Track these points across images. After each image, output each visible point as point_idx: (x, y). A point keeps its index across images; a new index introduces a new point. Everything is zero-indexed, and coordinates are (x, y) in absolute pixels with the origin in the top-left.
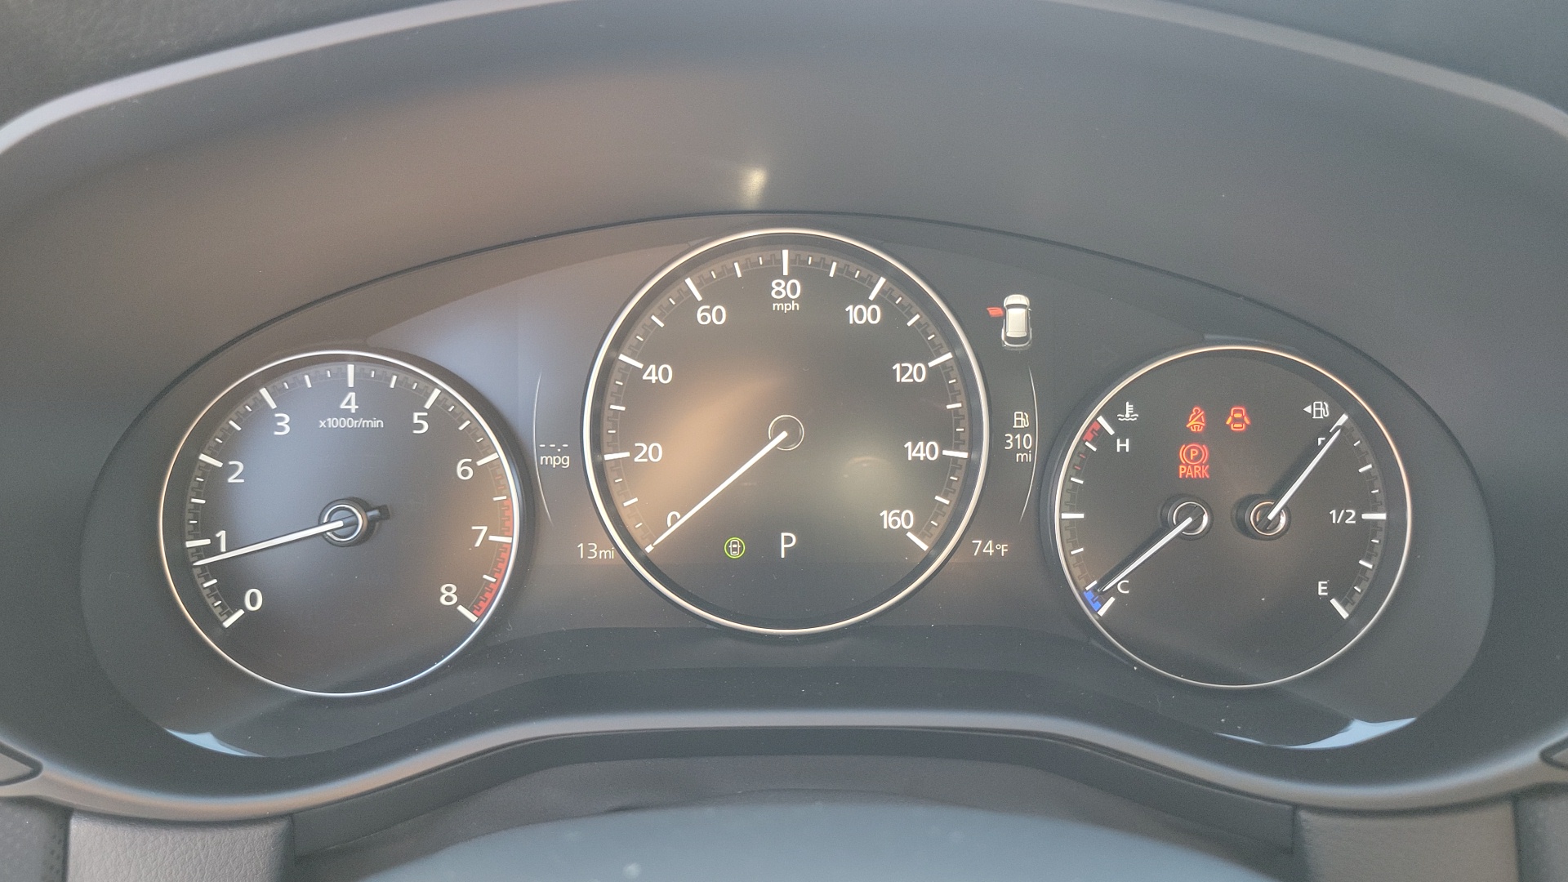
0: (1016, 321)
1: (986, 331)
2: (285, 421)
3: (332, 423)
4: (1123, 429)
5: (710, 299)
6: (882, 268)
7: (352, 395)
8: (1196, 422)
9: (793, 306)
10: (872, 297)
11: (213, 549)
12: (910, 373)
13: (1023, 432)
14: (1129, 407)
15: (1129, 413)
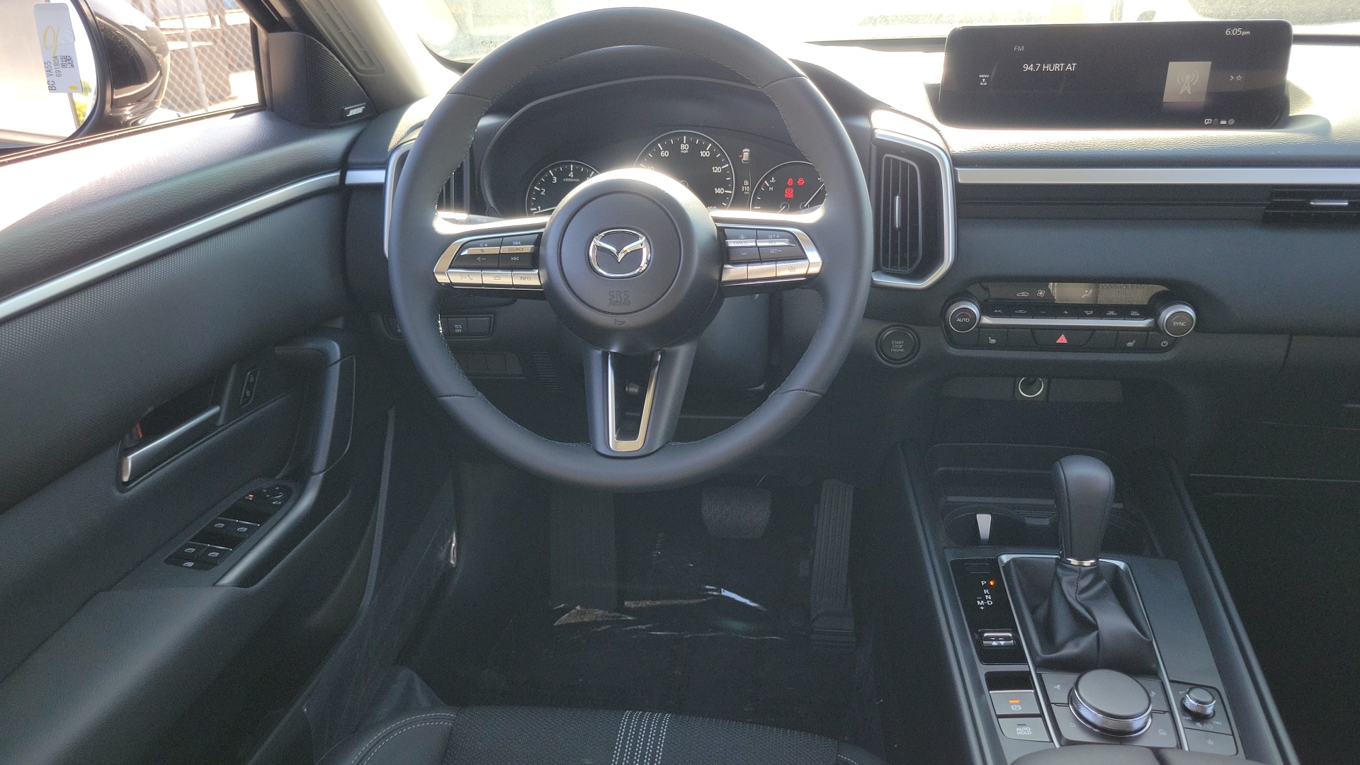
0: (746, 154)
1: (736, 158)
2: (555, 179)
3: (567, 180)
4: (771, 184)
5: (664, 150)
6: (711, 142)
7: (573, 171)
8: (790, 182)
9: (686, 151)
10: (708, 149)
11: (538, 210)
12: (717, 170)
13: (746, 186)
14: (773, 179)
15: (773, 180)
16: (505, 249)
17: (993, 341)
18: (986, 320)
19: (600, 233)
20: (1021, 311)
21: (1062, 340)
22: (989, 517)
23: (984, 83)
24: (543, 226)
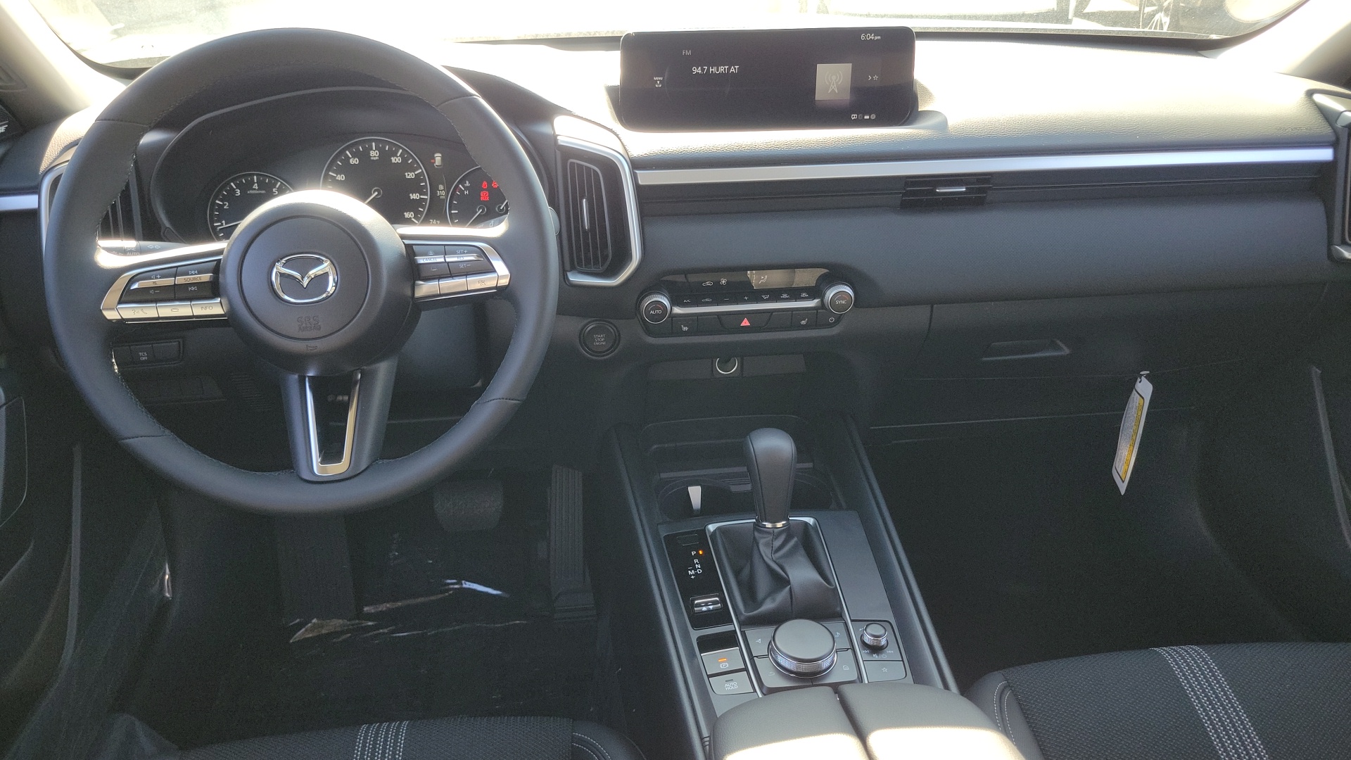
0: (438, 159)
1: (428, 163)
2: (238, 191)
3: (251, 192)
4: (466, 188)
5: (354, 157)
6: (401, 148)
7: (256, 184)
8: (485, 185)
9: (377, 158)
10: (398, 155)
11: (222, 225)
12: (410, 175)
13: (442, 190)
14: (467, 182)
15: (467, 184)
16: (180, 280)
17: (685, 329)
18: (677, 310)
19: (282, 259)
20: (707, 300)
21: (745, 323)
22: (699, 488)
23: (658, 85)
24: (220, 252)
